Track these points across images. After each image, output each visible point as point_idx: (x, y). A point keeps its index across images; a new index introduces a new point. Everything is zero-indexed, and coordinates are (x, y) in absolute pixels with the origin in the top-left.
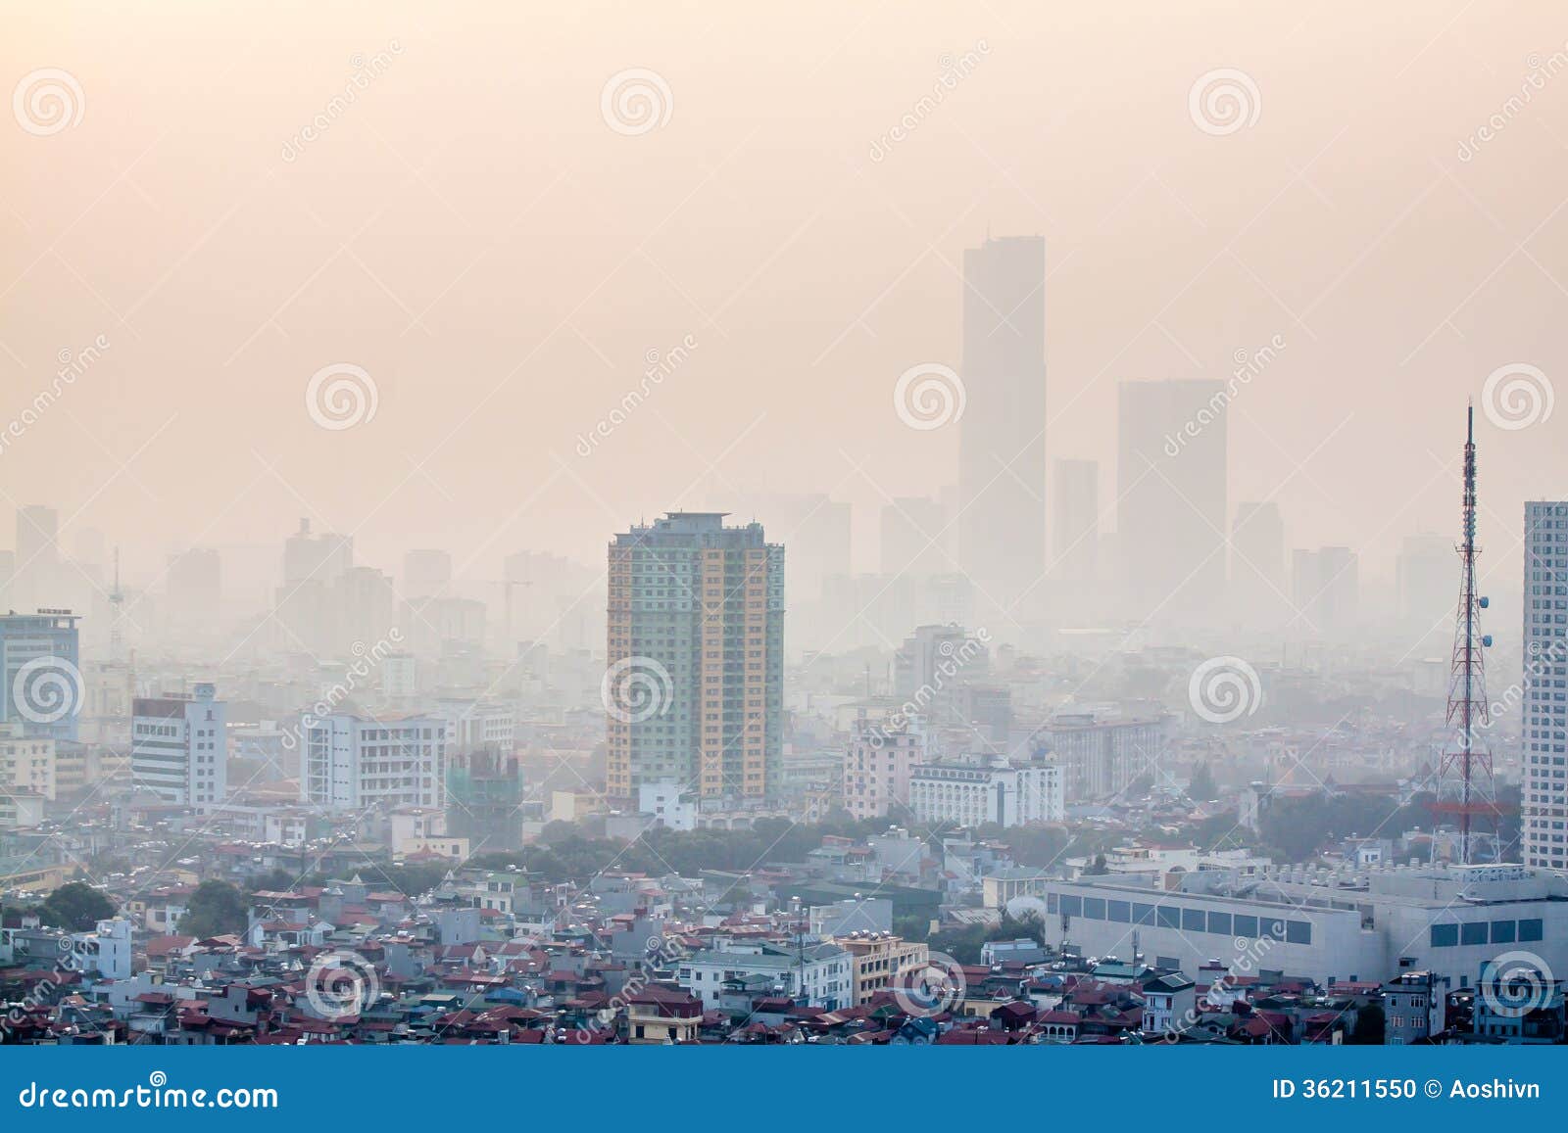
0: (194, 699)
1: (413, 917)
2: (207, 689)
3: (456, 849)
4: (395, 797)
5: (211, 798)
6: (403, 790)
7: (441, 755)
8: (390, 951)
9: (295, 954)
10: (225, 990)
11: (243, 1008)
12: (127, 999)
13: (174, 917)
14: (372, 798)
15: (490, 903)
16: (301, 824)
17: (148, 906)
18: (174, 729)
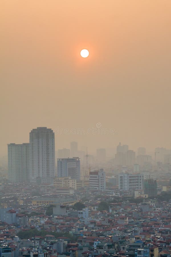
0: (100, 171)
1: (138, 207)
2: (102, 170)
3: (146, 196)
4: (135, 188)
5: (103, 188)
6: (137, 186)
7: (143, 180)
8: (133, 213)
9: (117, 214)
10: (104, 219)
11: (107, 222)
12: (87, 221)
13: (96, 208)
14: (131, 188)
15: (151, 205)
16: (119, 193)
17: (92, 207)
18: (97, 177)
